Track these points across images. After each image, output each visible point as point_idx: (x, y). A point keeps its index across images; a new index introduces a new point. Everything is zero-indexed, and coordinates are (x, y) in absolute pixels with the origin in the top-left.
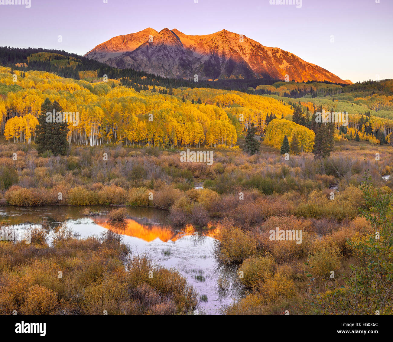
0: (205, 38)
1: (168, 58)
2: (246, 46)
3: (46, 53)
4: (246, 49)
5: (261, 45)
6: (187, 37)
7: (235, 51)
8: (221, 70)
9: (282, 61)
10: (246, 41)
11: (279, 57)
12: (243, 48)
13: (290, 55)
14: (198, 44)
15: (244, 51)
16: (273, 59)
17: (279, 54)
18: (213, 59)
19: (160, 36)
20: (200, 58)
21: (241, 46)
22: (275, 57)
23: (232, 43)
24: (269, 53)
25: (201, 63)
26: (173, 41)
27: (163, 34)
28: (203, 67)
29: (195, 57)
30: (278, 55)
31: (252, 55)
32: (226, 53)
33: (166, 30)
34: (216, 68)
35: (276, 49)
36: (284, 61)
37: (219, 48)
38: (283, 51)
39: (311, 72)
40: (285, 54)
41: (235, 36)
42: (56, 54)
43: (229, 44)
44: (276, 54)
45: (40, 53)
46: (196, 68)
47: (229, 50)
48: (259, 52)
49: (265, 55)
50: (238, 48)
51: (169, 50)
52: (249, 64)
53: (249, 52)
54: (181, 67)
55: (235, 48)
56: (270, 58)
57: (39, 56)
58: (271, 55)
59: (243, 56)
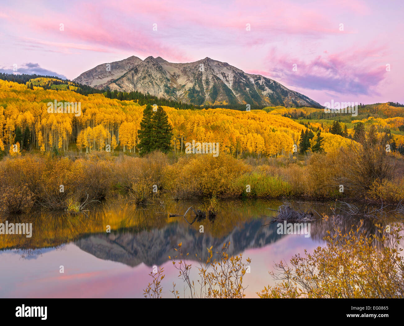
0: (189, 65)
1: (153, 85)
2: (229, 74)
3: (45, 78)
4: (229, 76)
5: (243, 72)
6: (171, 64)
7: (218, 79)
8: (205, 97)
9: (264, 87)
10: (229, 68)
11: (261, 84)
12: (226, 75)
13: (272, 82)
14: (182, 72)
15: (227, 78)
16: (256, 86)
17: (262, 81)
18: (197, 86)
19: (145, 63)
20: (185, 85)
21: (225, 74)
22: (257, 84)
23: (215, 70)
24: (252, 80)
25: (185, 90)
26: (158, 68)
27: (148, 62)
28: (188, 94)
29: (180, 84)
30: (260, 82)
31: (235, 83)
32: (210, 80)
33: (151, 58)
34: (200, 94)
35: (258, 77)
36: (266, 88)
37: (203, 76)
38: (265, 78)
39: (293, 99)
40: (267, 81)
41: (218, 64)
42: (54, 80)
43: (212, 71)
44: (259, 81)
45: (39, 79)
46: (181, 95)
47: (213, 78)
48: (242, 79)
49: (248, 82)
50: (221, 75)
51: (154, 77)
52: (233, 91)
53: (232, 79)
54: (166, 94)
55: (218, 76)
56: (253, 85)
57: (39, 81)
58: (253, 82)
59: (226, 83)
